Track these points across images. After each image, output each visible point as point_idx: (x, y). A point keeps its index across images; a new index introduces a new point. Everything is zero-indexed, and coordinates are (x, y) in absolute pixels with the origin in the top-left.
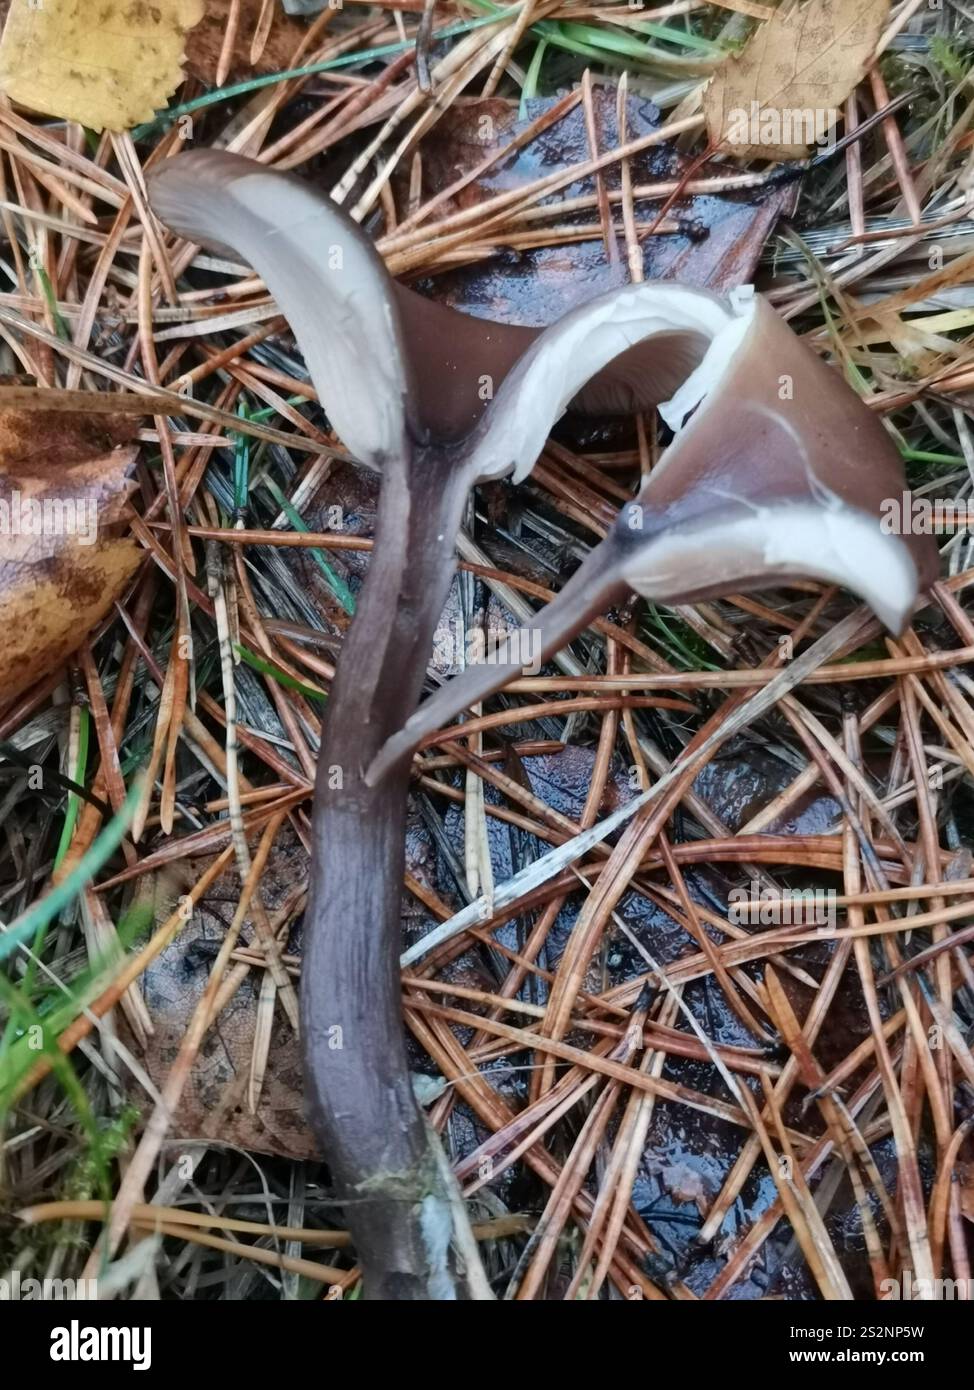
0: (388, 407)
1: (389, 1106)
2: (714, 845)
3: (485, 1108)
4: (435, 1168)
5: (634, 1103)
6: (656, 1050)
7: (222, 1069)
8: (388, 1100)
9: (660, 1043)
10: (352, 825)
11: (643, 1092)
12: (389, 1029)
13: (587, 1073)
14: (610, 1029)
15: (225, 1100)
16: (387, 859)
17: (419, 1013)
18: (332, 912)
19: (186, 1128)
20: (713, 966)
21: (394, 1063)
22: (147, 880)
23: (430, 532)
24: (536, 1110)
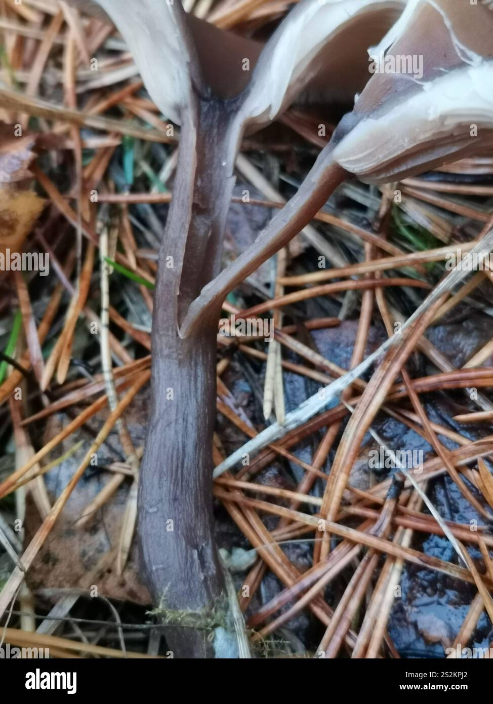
0: (178, 73)
1: (193, 562)
2: (443, 377)
3: (281, 572)
4: (227, 608)
5: (388, 566)
6: (406, 527)
7: (101, 544)
8: (192, 557)
9: (407, 522)
10: (174, 367)
11: (394, 558)
12: (197, 508)
13: (353, 544)
14: (370, 513)
15: (100, 564)
16: (199, 391)
17: (237, 505)
18: (159, 428)
19: (68, 582)
20: (445, 465)
21: (200, 533)
22: (56, 419)
23: (216, 160)
24: (317, 572)
